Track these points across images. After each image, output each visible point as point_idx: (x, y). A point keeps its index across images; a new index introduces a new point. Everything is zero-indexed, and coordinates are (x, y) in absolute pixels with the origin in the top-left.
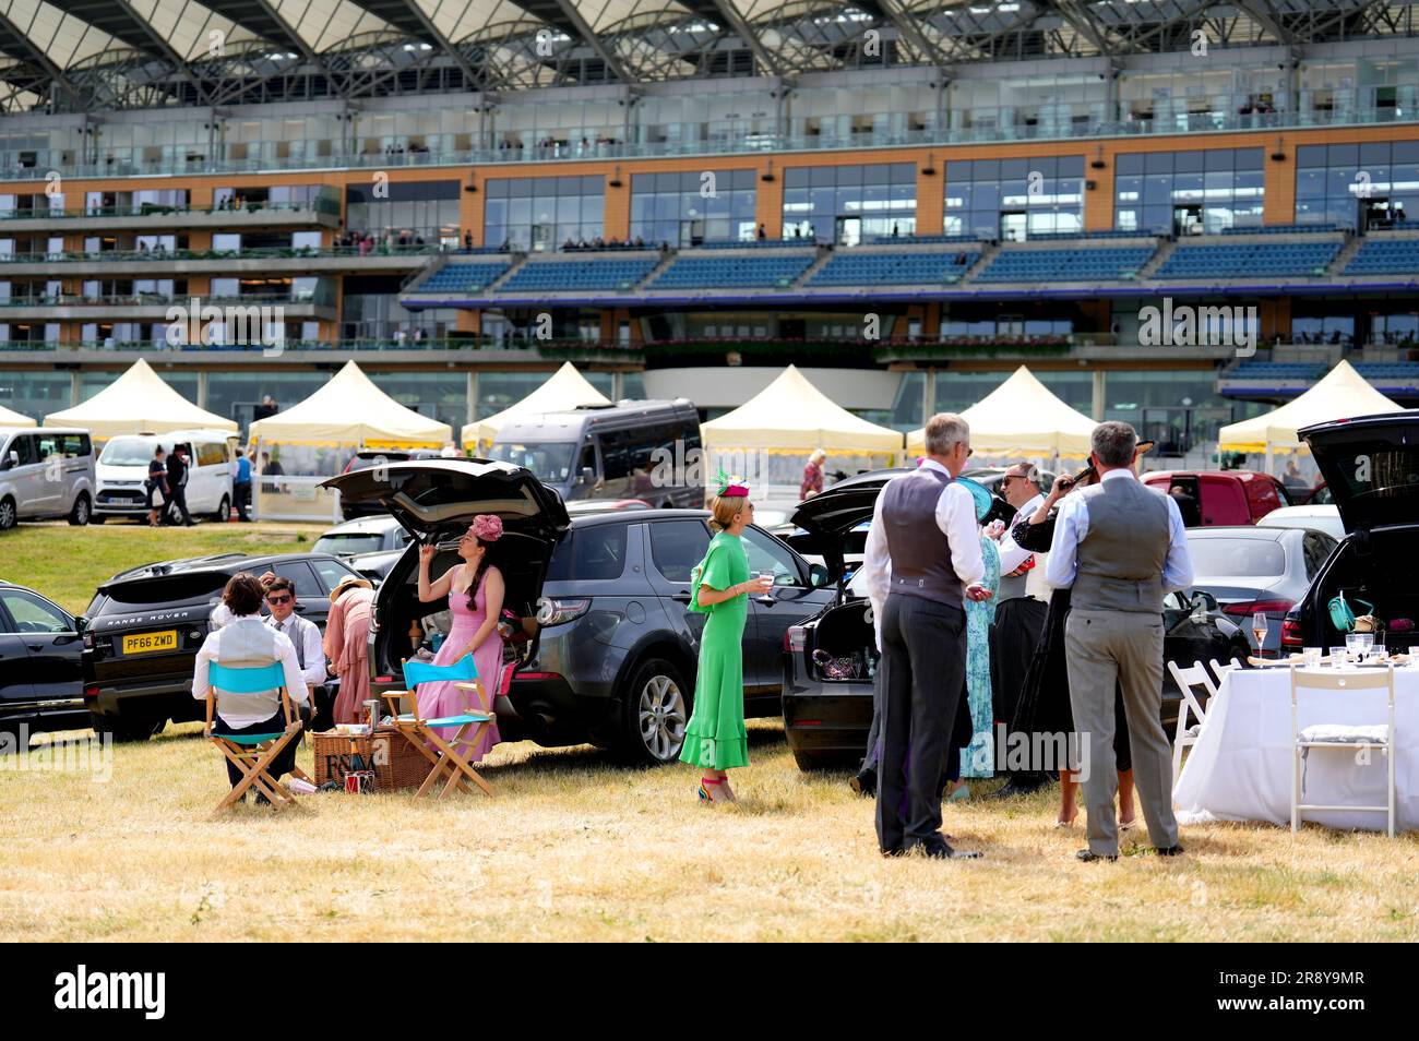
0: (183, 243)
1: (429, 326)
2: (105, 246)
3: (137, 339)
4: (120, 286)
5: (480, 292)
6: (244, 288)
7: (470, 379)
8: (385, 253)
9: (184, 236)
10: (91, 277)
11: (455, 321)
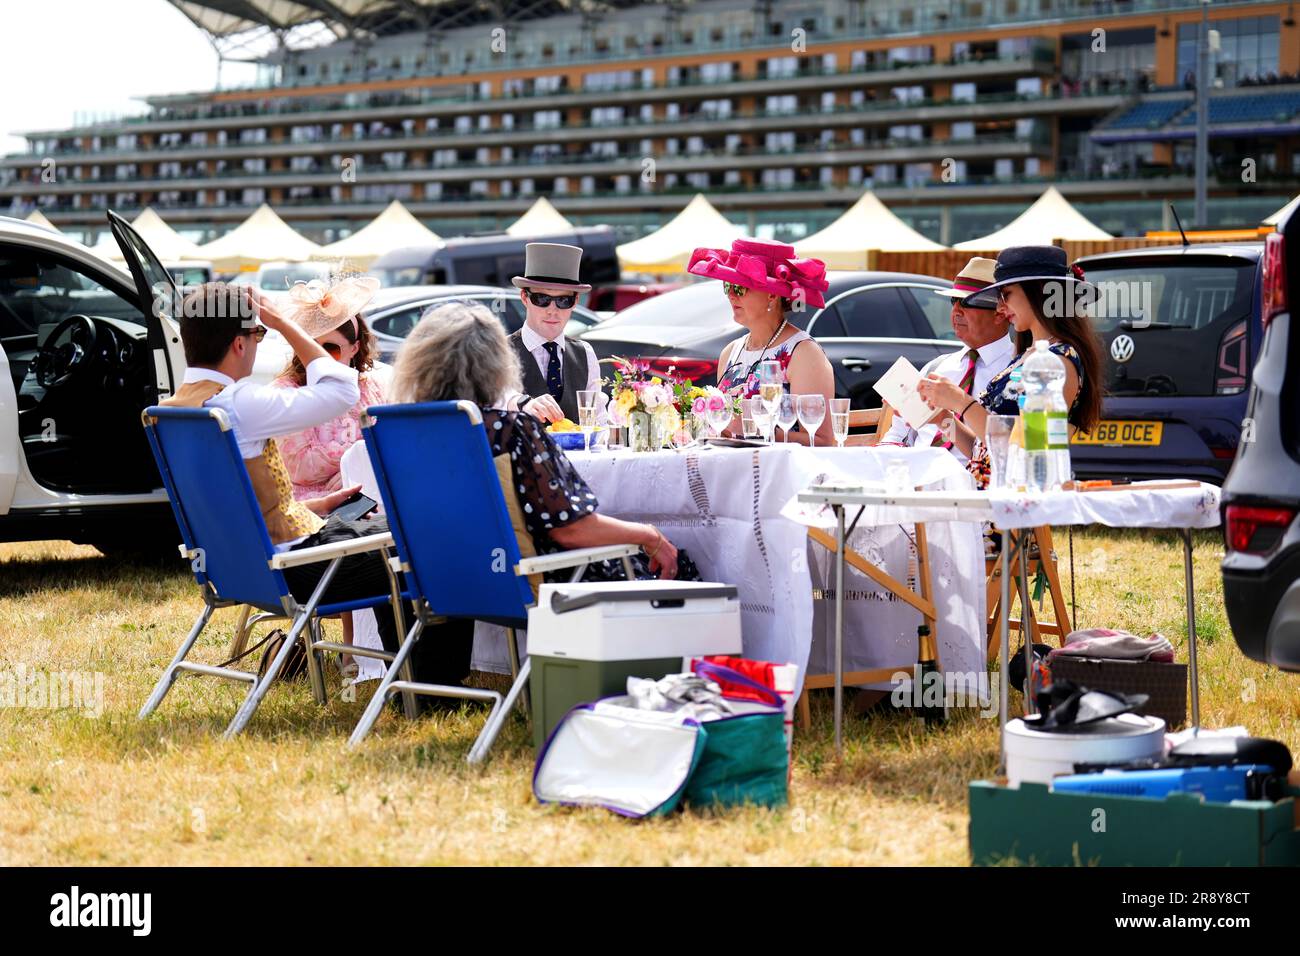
0: (929, 93)
1: (1131, 159)
2: (869, 98)
3: (893, 178)
4: (878, 133)
5: (1161, 126)
6: (979, 132)
7: (1165, 206)
8: (1088, 94)
9: (929, 86)
10: (856, 126)
11: (1152, 154)
